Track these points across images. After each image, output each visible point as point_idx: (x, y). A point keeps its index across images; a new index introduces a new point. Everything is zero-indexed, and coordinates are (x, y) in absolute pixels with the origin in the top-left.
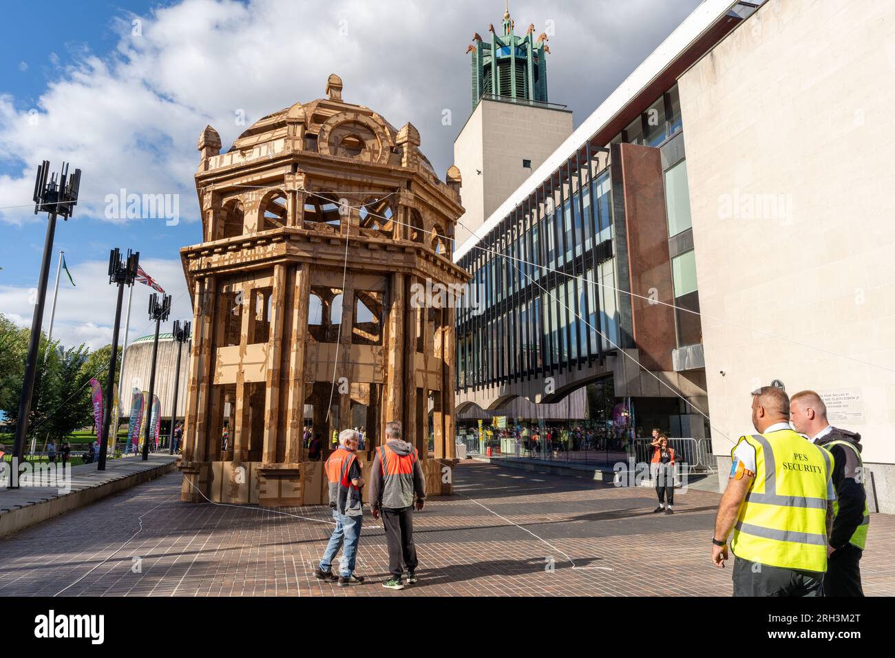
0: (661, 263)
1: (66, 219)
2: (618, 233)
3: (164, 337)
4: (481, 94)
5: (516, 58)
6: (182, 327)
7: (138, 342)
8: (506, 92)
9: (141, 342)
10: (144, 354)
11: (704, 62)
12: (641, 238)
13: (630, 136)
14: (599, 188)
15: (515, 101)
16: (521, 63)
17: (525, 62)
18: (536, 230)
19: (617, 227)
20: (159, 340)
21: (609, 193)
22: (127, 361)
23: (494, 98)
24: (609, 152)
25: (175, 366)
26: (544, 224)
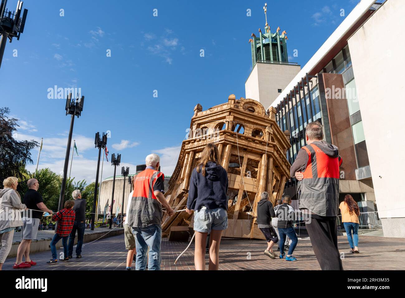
0: (347, 128)
1: (78, 117)
2: (325, 115)
3: (117, 177)
4: (256, 60)
5: (272, 43)
6: (125, 169)
7: (106, 180)
8: (268, 59)
9: (107, 180)
10: (109, 185)
11: (360, 31)
12: (336, 117)
13: (327, 70)
14: (314, 95)
15: (272, 62)
16: (275, 45)
17: (276, 45)
18: (285, 118)
19: (323, 112)
20: (116, 179)
21: (318, 96)
22: (101, 189)
23: (262, 62)
24: (317, 78)
25: (122, 190)
26: (288, 115)
